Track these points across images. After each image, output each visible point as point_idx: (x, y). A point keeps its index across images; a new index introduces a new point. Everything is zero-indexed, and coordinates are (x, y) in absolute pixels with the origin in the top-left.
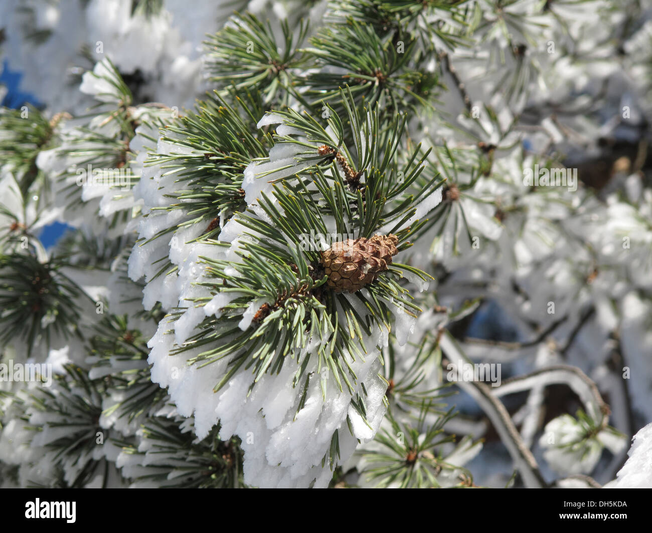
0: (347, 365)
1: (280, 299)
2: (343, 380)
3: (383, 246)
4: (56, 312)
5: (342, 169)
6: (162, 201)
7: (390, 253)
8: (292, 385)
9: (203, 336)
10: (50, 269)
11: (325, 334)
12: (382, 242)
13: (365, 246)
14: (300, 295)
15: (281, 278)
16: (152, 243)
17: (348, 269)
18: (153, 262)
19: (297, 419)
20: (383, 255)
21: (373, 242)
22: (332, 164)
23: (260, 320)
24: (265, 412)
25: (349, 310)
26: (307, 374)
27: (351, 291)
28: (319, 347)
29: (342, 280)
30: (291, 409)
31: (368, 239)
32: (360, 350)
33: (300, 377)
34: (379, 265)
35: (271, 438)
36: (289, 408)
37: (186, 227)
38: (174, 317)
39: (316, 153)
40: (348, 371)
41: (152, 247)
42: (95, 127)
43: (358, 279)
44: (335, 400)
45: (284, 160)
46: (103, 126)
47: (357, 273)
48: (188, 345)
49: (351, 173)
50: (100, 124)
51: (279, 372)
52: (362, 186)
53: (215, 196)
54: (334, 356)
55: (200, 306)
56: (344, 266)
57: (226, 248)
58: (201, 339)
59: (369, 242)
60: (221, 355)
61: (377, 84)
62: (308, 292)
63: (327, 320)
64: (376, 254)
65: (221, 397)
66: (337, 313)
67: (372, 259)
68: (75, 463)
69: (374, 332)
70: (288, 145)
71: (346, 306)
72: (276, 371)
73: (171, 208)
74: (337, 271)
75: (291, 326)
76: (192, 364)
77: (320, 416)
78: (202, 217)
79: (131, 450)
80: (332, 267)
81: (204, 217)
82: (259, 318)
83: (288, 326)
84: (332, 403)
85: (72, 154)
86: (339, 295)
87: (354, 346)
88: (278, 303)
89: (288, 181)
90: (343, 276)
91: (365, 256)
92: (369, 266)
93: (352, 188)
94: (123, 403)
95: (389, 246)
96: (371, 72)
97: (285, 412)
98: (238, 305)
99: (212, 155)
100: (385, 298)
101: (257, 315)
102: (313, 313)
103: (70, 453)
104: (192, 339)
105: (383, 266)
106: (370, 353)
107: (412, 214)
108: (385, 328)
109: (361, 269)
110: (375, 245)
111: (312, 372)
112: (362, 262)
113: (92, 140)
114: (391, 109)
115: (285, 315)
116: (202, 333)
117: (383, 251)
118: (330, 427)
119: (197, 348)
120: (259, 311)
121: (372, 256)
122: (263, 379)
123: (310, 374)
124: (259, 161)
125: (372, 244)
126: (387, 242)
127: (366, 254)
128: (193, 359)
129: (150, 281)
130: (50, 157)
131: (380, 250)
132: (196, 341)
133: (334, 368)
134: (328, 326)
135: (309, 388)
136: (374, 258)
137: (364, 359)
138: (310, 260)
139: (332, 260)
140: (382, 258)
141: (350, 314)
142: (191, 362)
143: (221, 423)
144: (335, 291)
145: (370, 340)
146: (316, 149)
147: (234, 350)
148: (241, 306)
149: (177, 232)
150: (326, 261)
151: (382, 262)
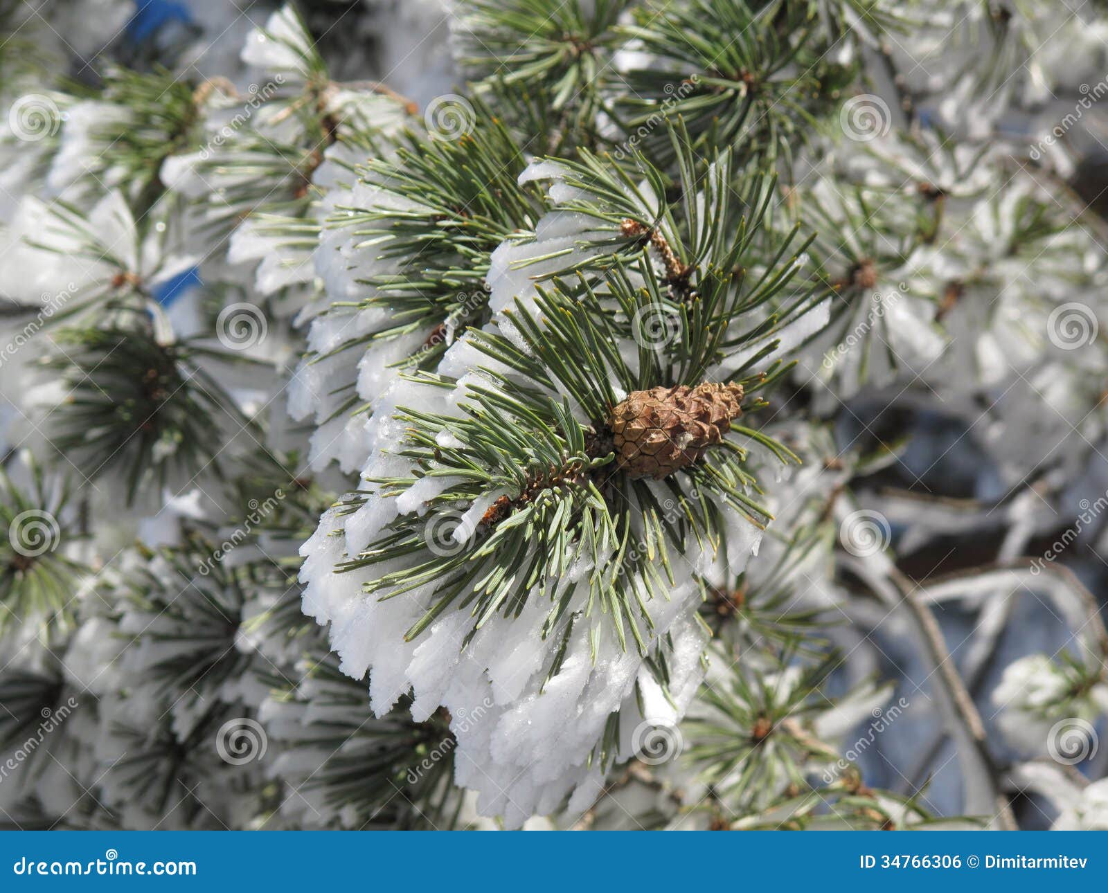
0: (638, 602)
1: (531, 487)
2: (629, 629)
3: (717, 402)
4: (178, 437)
5: (661, 259)
6: (352, 289)
7: (728, 416)
8: (541, 635)
9: (396, 541)
10: (176, 357)
11: (602, 552)
12: (716, 396)
13: (685, 402)
14: (567, 480)
15: (534, 455)
16: (330, 360)
17: (652, 439)
18: (332, 391)
19: (545, 691)
20: (715, 418)
21: (700, 396)
22: (641, 252)
23: (492, 523)
24: (491, 676)
25: (650, 508)
26: (570, 614)
27: (655, 476)
28: (592, 572)
29: (641, 456)
30: (537, 673)
31: (692, 387)
32: (662, 579)
33: (556, 620)
34: (707, 436)
35: (500, 720)
36: (533, 672)
37: (389, 339)
38: (348, 507)
39: (617, 231)
40: (639, 614)
41: (329, 367)
42: (262, 125)
43: (670, 458)
44: (613, 663)
45: (561, 238)
46: (277, 124)
47: (667, 448)
48: (367, 556)
49: (677, 266)
50: (271, 120)
51: (517, 614)
52: (692, 289)
53: (442, 288)
54: (619, 586)
55: (391, 495)
56: (646, 433)
57: (447, 391)
58: (391, 546)
59: (694, 395)
60: (422, 578)
61: (743, 93)
62: (583, 475)
63: (609, 528)
64: (704, 416)
65: (416, 652)
66: (628, 513)
67: (697, 425)
68: (192, 704)
69: (690, 548)
70: (568, 215)
71: (647, 500)
72: (514, 611)
73: (365, 305)
74: (634, 442)
75: (546, 534)
76: (371, 592)
77: (586, 689)
78: (417, 324)
79: (285, 696)
80: (626, 433)
81: (421, 324)
82: (491, 520)
83: (540, 534)
84: (608, 667)
85: (221, 170)
86: (637, 481)
87: (654, 570)
88: (528, 494)
89: (561, 279)
90: (643, 451)
91: (685, 419)
92: (690, 437)
93: (676, 291)
94: (276, 611)
95: (727, 403)
96: (734, 73)
97: (527, 678)
98: (456, 495)
99: (444, 218)
100: (713, 491)
101: (488, 514)
102: (587, 513)
103: (186, 685)
104: (377, 546)
105: (714, 437)
106: (678, 585)
107: (771, 348)
108: (708, 545)
109: (674, 441)
110: (702, 400)
111: (578, 611)
112: (678, 429)
113: (254, 149)
114: (764, 134)
115: (537, 516)
116: (393, 536)
117: (716, 411)
118: (601, 708)
119: (382, 563)
120: (492, 508)
121: (696, 419)
122: (491, 621)
123: (573, 614)
124: (518, 238)
125: (698, 399)
126: (724, 396)
127: (685, 416)
128: (375, 582)
129: (324, 423)
130: (183, 170)
131: (711, 410)
132: (382, 550)
133: (615, 607)
134: (610, 537)
135: (570, 639)
136: (699, 423)
137: (668, 595)
138: (591, 418)
139: (627, 421)
140: (714, 423)
141: (650, 517)
142: (369, 588)
143: (415, 692)
144: (629, 474)
145: (682, 562)
146: (618, 224)
147: (445, 571)
148: (462, 497)
149: (373, 348)
150: (617, 423)
151: (713, 430)
